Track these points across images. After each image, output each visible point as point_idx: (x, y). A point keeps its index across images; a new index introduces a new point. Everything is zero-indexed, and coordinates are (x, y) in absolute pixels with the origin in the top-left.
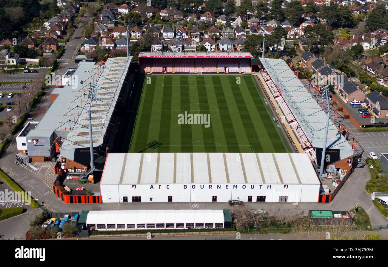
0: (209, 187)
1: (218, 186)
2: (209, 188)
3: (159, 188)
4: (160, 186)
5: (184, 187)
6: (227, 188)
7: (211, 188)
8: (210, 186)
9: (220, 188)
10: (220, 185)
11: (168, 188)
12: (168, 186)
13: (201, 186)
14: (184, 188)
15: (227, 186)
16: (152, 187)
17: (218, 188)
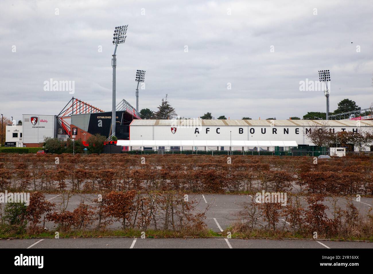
0: (273, 131)
1: (285, 130)
2: (273, 133)
3: (207, 133)
4: (208, 130)
5: (240, 131)
6: (297, 132)
7: (276, 133)
8: (275, 130)
9: (288, 133)
10: (288, 129)
11: (218, 132)
12: (218, 130)
13: (262, 129)
14: (240, 133)
15: (297, 130)
16: (197, 131)
17: (284, 133)
